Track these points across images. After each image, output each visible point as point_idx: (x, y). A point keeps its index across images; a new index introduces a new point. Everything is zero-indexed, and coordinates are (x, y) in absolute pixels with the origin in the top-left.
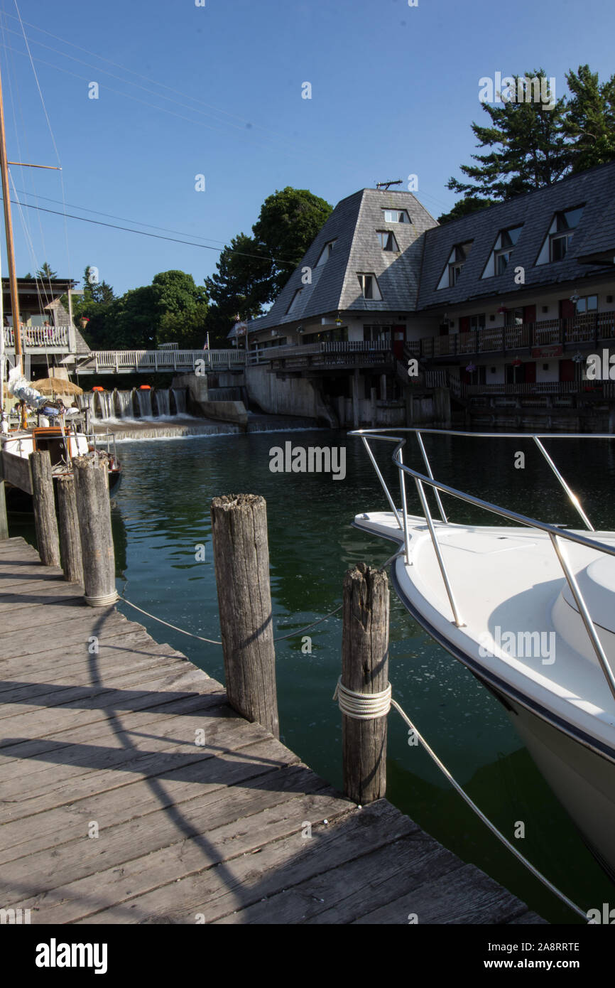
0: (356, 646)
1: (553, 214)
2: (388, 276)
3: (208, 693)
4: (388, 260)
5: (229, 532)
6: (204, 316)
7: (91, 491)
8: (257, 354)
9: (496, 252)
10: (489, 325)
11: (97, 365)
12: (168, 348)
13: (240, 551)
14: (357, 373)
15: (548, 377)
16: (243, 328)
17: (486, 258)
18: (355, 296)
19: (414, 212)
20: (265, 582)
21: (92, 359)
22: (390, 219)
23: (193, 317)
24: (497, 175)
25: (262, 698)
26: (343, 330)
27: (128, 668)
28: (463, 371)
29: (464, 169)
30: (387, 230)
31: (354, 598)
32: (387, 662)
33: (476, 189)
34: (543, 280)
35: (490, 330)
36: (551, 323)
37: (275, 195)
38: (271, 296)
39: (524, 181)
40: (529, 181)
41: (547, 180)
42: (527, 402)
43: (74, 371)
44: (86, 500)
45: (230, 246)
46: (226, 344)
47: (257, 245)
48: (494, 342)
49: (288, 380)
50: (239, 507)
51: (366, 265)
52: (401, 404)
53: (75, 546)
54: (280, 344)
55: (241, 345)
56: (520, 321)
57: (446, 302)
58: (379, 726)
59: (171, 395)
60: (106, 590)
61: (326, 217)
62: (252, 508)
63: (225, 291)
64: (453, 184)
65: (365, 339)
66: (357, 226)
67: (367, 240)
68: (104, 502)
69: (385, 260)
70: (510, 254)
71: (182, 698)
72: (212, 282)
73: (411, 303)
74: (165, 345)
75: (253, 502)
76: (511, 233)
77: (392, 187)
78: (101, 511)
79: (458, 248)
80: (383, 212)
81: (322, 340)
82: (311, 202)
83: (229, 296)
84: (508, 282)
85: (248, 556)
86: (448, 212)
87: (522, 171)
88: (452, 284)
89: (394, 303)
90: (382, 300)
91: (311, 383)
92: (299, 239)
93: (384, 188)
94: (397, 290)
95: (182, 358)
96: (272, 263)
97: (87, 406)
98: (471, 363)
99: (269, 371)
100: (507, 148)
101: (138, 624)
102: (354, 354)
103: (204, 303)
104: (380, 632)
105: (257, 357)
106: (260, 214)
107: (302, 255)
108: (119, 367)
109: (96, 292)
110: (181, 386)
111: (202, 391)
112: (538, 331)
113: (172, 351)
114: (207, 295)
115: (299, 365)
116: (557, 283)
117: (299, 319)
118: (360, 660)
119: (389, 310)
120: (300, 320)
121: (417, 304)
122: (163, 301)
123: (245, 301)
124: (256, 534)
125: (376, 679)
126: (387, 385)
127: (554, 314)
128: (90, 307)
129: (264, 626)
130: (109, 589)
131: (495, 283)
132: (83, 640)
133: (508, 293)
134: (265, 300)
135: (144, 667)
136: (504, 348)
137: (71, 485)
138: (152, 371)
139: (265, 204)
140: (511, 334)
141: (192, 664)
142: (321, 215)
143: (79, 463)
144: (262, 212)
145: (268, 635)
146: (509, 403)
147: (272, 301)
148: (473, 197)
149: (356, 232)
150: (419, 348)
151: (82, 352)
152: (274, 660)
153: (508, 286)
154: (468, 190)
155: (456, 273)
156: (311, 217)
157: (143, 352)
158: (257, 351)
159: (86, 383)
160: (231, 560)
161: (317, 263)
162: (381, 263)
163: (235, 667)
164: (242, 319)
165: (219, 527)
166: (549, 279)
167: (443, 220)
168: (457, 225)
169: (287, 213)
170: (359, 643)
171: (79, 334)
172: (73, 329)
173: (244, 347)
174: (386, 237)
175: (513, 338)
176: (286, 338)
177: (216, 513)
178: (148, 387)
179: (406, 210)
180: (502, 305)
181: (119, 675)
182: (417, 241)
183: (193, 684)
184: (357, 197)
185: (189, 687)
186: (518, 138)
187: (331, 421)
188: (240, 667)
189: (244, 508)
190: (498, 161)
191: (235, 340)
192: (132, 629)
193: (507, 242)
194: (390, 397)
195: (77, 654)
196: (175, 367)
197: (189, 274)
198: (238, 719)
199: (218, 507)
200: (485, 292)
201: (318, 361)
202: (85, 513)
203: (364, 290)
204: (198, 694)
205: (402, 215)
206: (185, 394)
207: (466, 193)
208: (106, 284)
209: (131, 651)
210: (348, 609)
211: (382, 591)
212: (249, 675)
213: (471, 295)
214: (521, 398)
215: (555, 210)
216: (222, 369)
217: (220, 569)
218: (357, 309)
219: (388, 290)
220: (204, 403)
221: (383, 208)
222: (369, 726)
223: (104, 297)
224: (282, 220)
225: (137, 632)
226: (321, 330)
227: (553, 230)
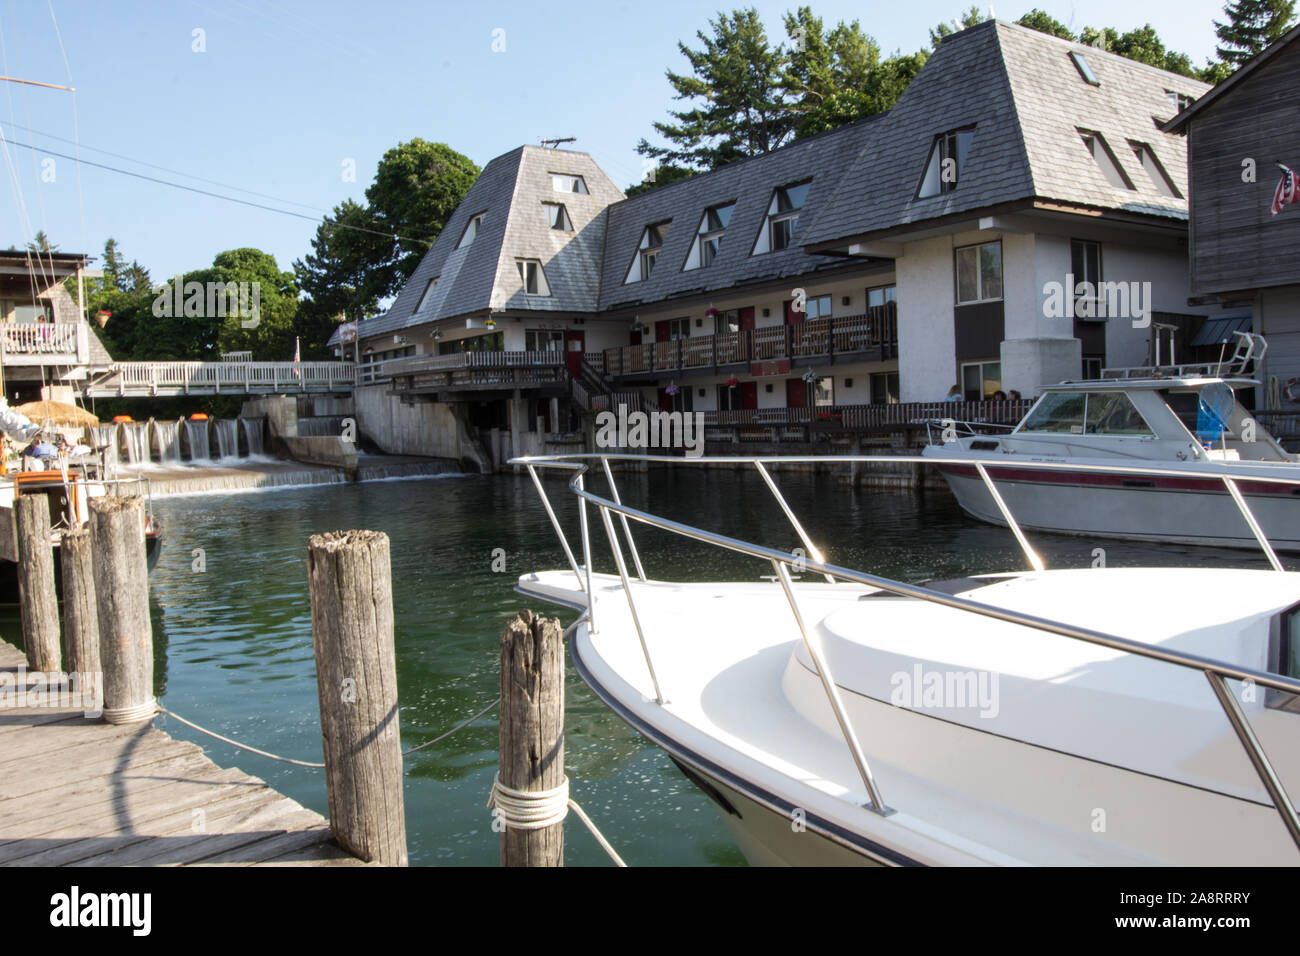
0: (519, 724)
1: (772, 189)
2: (559, 264)
3: (302, 829)
4: (559, 242)
5: (335, 583)
6: (292, 315)
7: (116, 547)
8: (373, 369)
9: (702, 236)
10: (695, 332)
11: (123, 384)
12: (237, 359)
13: (352, 610)
14: (517, 395)
15: (772, 401)
16: (352, 331)
17: (689, 243)
18: (512, 288)
19: (592, 179)
20: (387, 654)
21: (114, 374)
22: (561, 188)
23: (277, 315)
24: (700, 137)
25: (383, 825)
26: (497, 337)
27: (173, 806)
28: (662, 393)
29: (658, 126)
30: (556, 202)
31: (516, 657)
32: (562, 747)
33: (674, 155)
34: (761, 275)
35: (697, 339)
36: (773, 331)
37: (398, 148)
38: (393, 288)
39: (735, 147)
40: (741, 148)
41: (764, 146)
42: (747, 435)
43: (85, 392)
44: (109, 561)
45: (332, 216)
46: (326, 354)
47: (371, 216)
48: (702, 356)
49: (418, 405)
50: (350, 546)
51: (528, 247)
52: (580, 439)
53: (87, 635)
54: (406, 355)
55: (348, 356)
56: (735, 328)
57: (637, 301)
58: (552, 838)
59: (241, 427)
60: (138, 697)
61: (471, 182)
62: (369, 547)
63: (325, 280)
64: (644, 148)
65: (527, 349)
66: (515, 195)
67: (528, 214)
68: (137, 563)
69: (554, 242)
70: (720, 239)
71: (260, 840)
72: (304, 267)
73: (590, 301)
74: (231, 354)
75: (369, 541)
76: (720, 212)
77: (561, 146)
78: (133, 577)
79: (652, 228)
80: (551, 178)
81: (467, 349)
82: (450, 161)
83: (329, 286)
84: (718, 275)
85: (363, 617)
86: (638, 183)
87: (732, 134)
88: (645, 278)
89: (567, 300)
90: (551, 296)
91: (451, 409)
92: (434, 210)
93: (552, 146)
94: (571, 283)
95: (257, 373)
96: (394, 242)
97: (104, 443)
98: (672, 383)
99: (388, 393)
100: (712, 104)
101: (188, 743)
102: (512, 369)
103: (292, 295)
104: (551, 704)
105: (372, 374)
106: (377, 174)
107: (437, 232)
108: (159, 386)
109: (123, 277)
110: (255, 415)
111: (288, 422)
112: (759, 341)
113: (242, 364)
114: (297, 284)
115: (434, 384)
116: (779, 279)
117: (434, 319)
118: (525, 744)
119: (560, 309)
120: (435, 321)
121: (599, 303)
123: (355, 294)
124: (375, 585)
125: (547, 772)
126: (560, 414)
127: (777, 319)
128: (114, 298)
129: (387, 721)
130: (143, 696)
131: (702, 276)
132: (101, 771)
133: (717, 290)
134: (384, 293)
135: (200, 801)
136: (715, 363)
137: (82, 542)
138: (210, 392)
139: (383, 161)
140: (724, 345)
141: (276, 793)
142: (464, 179)
143: (98, 506)
144: (379, 171)
145: (393, 731)
146: (724, 436)
147: (394, 294)
148: (670, 165)
149: (513, 203)
150: (602, 363)
151: (99, 362)
152: (400, 768)
153: (718, 282)
154: (664, 156)
155: (650, 262)
156: (450, 181)
157: (197, 365)
158: (372, 364)
159: (106, 410)
160: (338, 622)
161: (459, 243)
162: (548, 246)
163: (343, 782)
164: (350, 320)
165: (320, 576)
166: (770, 272)
167: (632, 193)
168: (650, 199)
169: (415, 172)
170: (523, 720)
171: (94, 335)
172: (84, 329)
173: (352, 359)
174: (555, 211)
175: (727, 349)
176: (414, 346)
177: (315, 556)
178: (204, 416)
179: (581, 177)
180: (711, 306)
181: (160, 817)
182: (597, 218)
183: (278, 820)
184: (514, 157)
185: (271, 824)
186: (726, 92)
187: (480, 463)
188: (350, 781)
189: (358, 547)
190: (701, 119)
191: (340, 349)
192: (181, 751)
193: (715, 224)
194: (563, 429)
195: (90, 792)
196: (247, 387)
197: (270, 254)
198: (347, 859)
199: (318, 548)
200: (689, 288)
201: (461, 378)
202: (106, 581)
203: (525, 281)
204: (285, 832)
205: (576, 183)
206: (261, 426)
207: (661, 160)
208: (138, 265)
209: (180, 780)
210: (507, 675)
211: (555, 646)
212: (363, 792)
213: (671, 292)
214: (738, 429)
215: (775, 184)
216: (319, 390)
217: (320, 638)
218: (517, 307)
219: (559, 283)
220: (291, 439)
221: (550, 172)
222: (538, 838)
223: (136, 285)
224: (408, 183)
225: (187, 755)
226: (465, 336)
227: (773, 210)
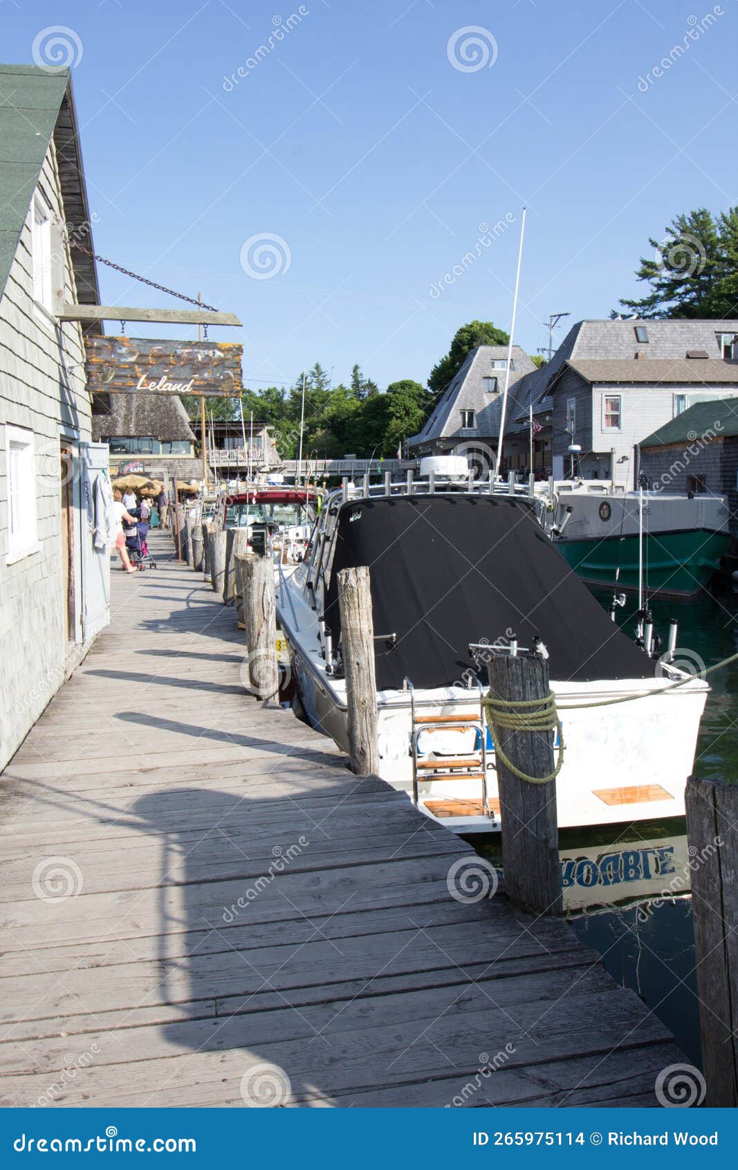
2: (487, 412)
4: (489, 400)
18: (457, 426)
19: (518, 361)
22: (499, 367)
30: (492, 377)
51: (471, 404)
66: (468, 375)
67: (476, 384)
69: (486, 400)
80: (493, 363)
89: (485, 431)
90: (477, 429)
94: (490, 422)
109: (362, 389)
113: (351, 460)
119: (480, 436)
122: (392, 409)
149: (466, 379)
151: (273, 463)
174: (492, 381)
182: (516, 384)
203: (466, 422)
219: (483, 422)
221: (493, 360)
223: (369, 394)
